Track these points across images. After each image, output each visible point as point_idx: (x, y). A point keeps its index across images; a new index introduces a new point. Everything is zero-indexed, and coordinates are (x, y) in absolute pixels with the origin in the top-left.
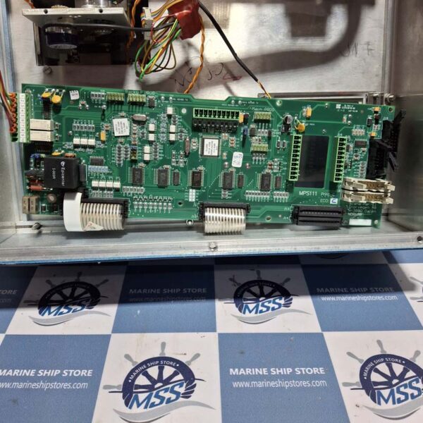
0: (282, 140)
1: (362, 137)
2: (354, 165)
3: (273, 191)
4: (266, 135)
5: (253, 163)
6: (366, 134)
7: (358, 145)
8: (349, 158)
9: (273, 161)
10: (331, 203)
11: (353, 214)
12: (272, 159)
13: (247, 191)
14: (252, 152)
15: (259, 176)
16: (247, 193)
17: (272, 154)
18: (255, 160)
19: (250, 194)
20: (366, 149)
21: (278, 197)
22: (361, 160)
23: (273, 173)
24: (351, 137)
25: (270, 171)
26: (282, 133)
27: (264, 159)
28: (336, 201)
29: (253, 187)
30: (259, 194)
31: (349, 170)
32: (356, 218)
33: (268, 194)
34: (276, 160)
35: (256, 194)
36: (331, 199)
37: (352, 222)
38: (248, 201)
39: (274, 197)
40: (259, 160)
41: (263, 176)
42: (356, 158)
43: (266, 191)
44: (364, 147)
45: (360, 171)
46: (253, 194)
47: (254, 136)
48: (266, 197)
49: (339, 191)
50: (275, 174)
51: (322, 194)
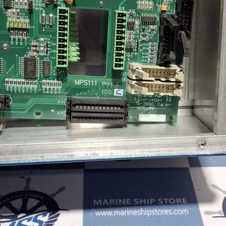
0: (47, 13)
1: (151, 12)
2: (141, 48)
3: (41, 79)
4: (26, 7)
5: (12, 43)
6: (156, 7)
7: (145, 22)
8: (135, 39)
9: (38, 41)
10: (115, 94)
11: (143, 108)
12: (37, 39)
13: (7, 80)
14: (10, 29)
15: (21, 60)
16: (7, 82)
17: (36, 32)
18: (14, 40)
19: (11, 82)
20: (155, 27)
21: (48, 87)
22: (150, 41)
23: (39, 56)
24: (137, 11)
25: (35, 54)
26: (47, 5)
27: (25, 38)
28: (121, 92)
29: (15, 74)
30: (23, 83)
31: (136, 54)
32: (147, 113)
33: (35, 84)
34: (42, 39)
35: (19, 83)
36: (116, 90)
37: (143, 118)
38: (9, 92)
39: (44, 87)
40: (19, 40)
41: (26, 60)
42: (143, 39)
43: (31, 79)
44: (153, 24)
45: (149, 55)
46: (15, 83)
47: (10, 8)
48: (32, 86)
49: (124, 79)
50: (42, 57)
51: (104, 83)
